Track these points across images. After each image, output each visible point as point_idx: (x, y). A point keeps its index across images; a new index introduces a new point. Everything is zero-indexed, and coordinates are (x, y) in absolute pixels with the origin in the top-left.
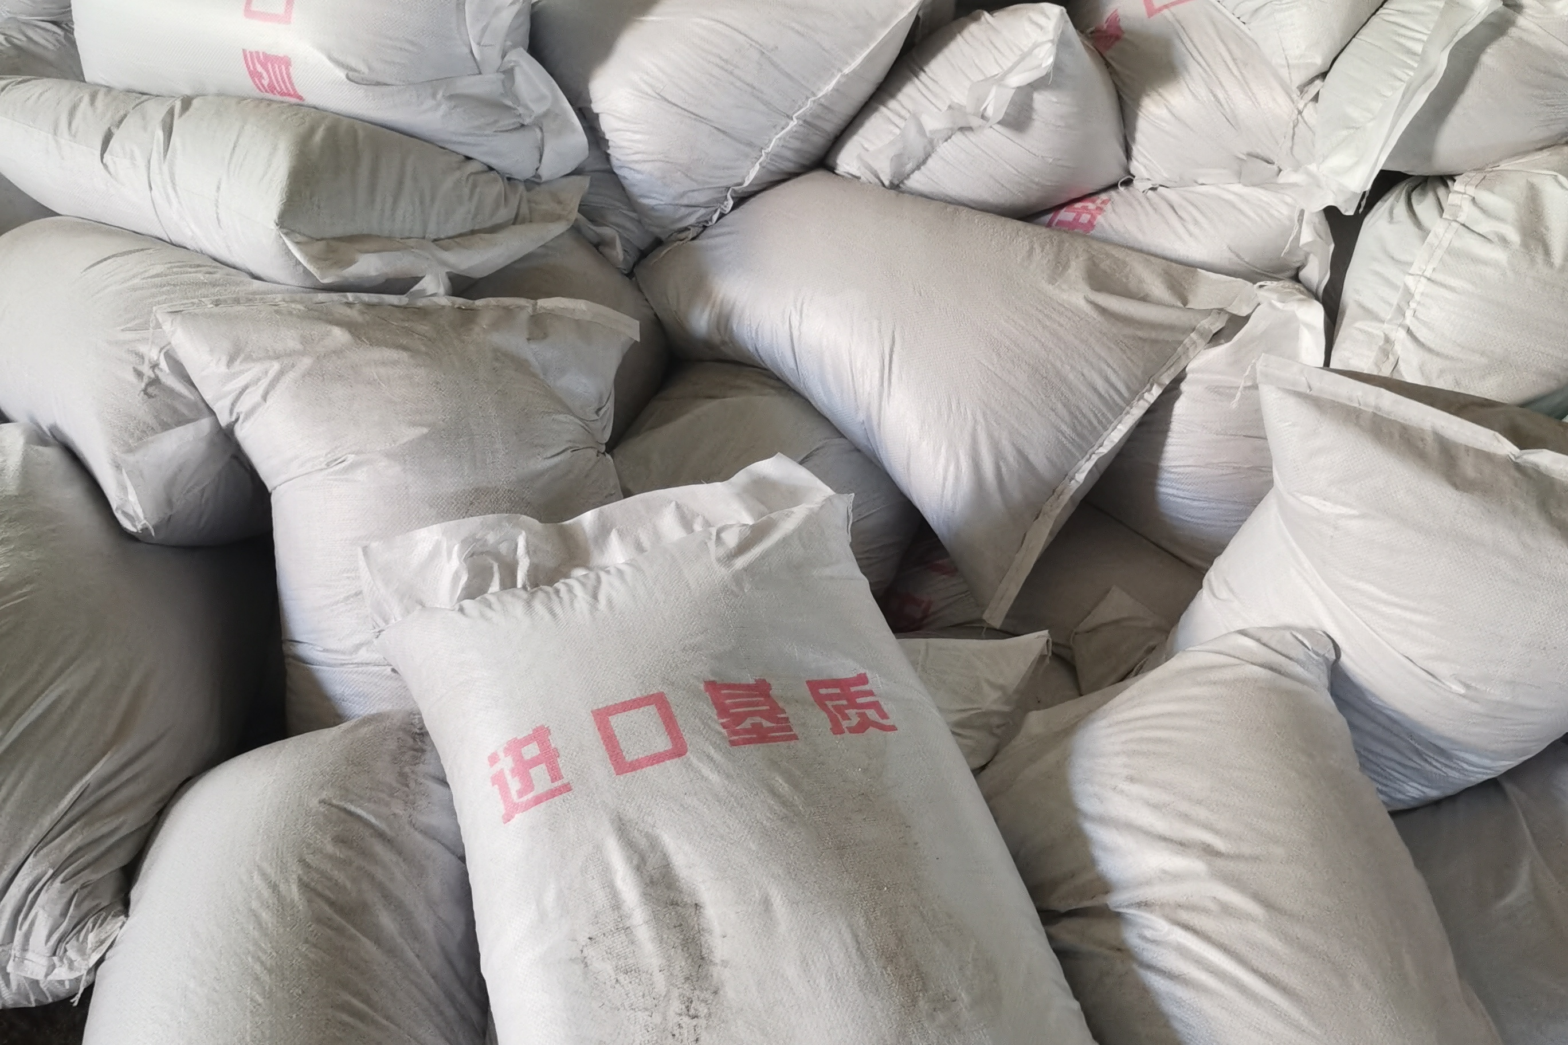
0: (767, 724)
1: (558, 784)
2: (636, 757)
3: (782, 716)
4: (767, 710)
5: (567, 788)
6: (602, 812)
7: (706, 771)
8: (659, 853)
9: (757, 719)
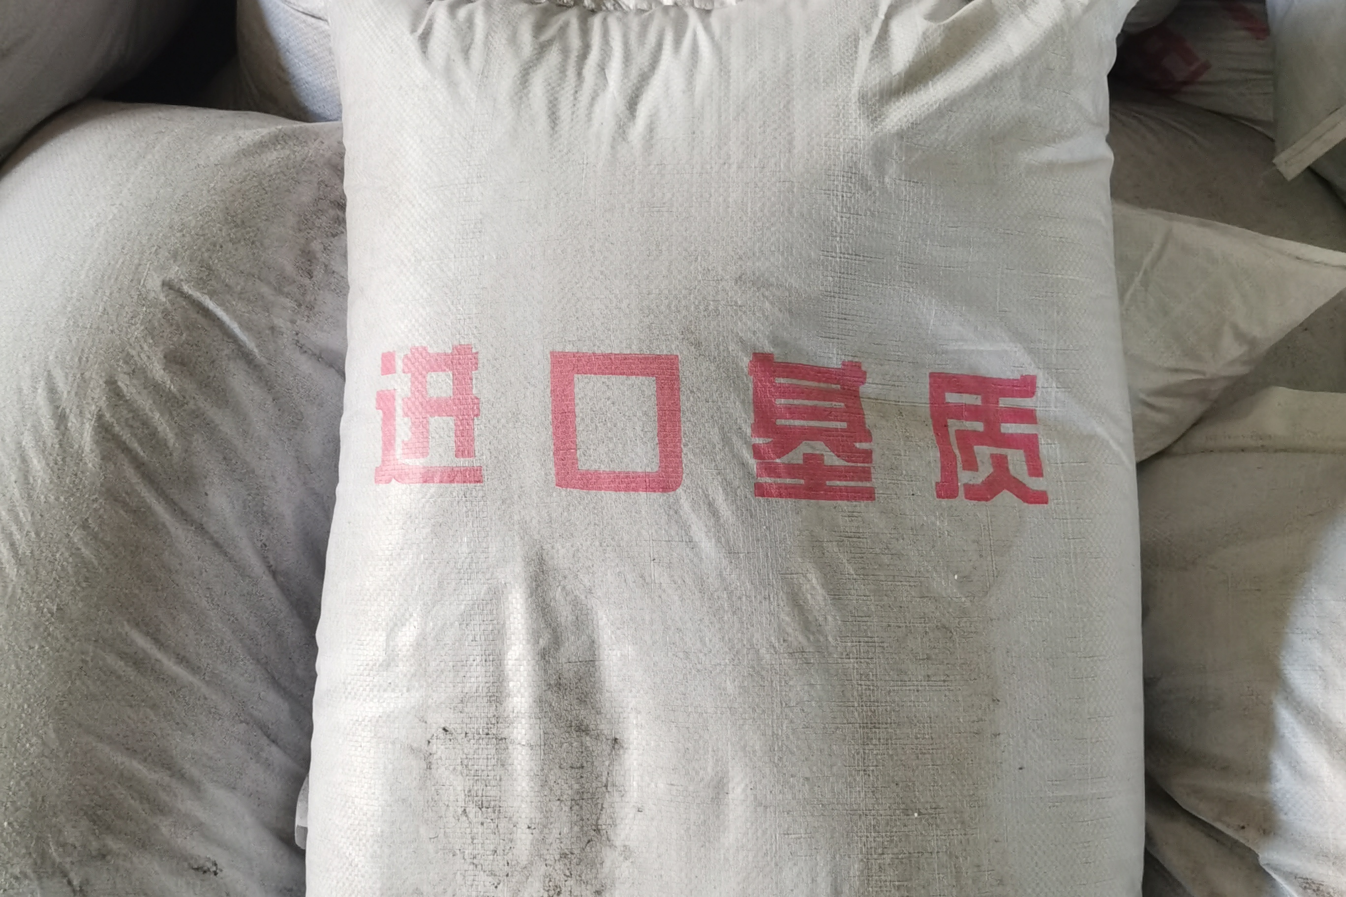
0: (832, 459)
1: (463, 462)
2: (595, 467)
3: (864, 446)
4: (843, 430)
5: (474, 476)
6: (517, 539)
7: (699, 530)
8: (584, 638)
9: (819, 447)
